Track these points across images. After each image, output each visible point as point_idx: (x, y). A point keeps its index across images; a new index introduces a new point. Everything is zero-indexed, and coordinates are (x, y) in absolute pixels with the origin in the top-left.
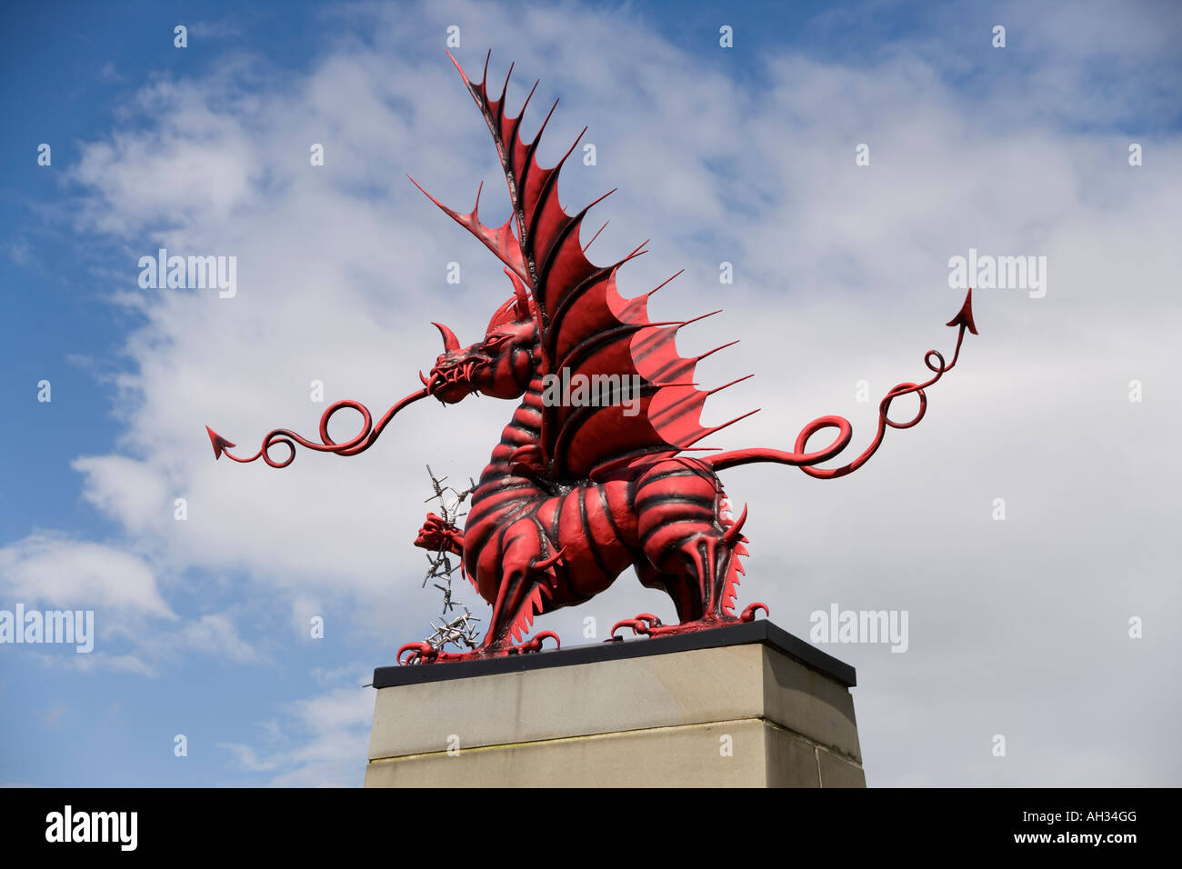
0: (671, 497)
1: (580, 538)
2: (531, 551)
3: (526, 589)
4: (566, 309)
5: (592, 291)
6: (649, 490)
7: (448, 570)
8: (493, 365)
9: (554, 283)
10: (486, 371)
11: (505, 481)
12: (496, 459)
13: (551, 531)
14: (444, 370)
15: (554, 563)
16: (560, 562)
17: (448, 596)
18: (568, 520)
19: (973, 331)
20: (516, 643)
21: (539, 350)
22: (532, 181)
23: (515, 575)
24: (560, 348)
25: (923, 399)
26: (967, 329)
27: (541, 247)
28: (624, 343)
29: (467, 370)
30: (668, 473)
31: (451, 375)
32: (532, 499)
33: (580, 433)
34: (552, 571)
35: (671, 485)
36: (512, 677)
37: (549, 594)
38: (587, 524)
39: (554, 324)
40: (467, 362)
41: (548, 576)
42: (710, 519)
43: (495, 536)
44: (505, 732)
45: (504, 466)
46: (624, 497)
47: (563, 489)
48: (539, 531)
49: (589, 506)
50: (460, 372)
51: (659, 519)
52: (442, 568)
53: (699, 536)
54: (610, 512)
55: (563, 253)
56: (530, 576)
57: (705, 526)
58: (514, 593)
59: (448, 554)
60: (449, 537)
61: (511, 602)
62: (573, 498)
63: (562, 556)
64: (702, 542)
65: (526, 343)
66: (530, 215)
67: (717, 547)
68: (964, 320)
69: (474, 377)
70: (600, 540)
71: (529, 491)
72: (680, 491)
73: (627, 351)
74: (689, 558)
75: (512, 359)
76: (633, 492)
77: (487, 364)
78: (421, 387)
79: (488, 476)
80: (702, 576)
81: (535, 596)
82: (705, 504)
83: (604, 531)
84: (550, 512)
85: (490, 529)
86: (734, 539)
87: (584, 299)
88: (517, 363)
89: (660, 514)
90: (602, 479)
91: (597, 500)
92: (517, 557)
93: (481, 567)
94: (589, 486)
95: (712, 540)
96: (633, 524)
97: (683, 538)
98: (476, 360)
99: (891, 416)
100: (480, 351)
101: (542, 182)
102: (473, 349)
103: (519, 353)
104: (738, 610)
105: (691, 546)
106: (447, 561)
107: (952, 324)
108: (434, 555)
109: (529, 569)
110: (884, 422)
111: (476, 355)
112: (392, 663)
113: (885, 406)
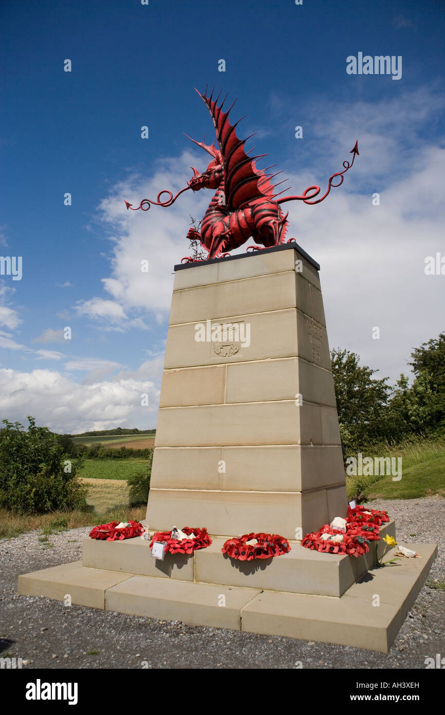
0: (265, 210)
1: (237, 226)
2: (221, 230)
3: (220, 242)
4: (231, 155)
5: (239, 148)
6: (257, 209)
7: (196, 245)
8: (209, 178)
9: (227, 148)
10: (207, 179)
11: (213, 212)
12: (210, 206)
13: (227, 225)
14: (194, 180)
15: (228, 233)
16: (230, 233)
17: (197, 252)
18: (232, 221)
19: (358, 154)
20: (216, 257)
21: (223, 173)
22: (221, 118)
23: (217, 237)
24: (230, 168)
25: (342, 177)
26: (356, 154)
27: (223, 138)
28: (249, 163)
29: (201, 180)
30: (263, 204)
31: (196, 181)
32: (222, 217)
33: (236, 195)
34: (227, 236)
35: (264, 207)
36: (216, 265)
37: (227, 243)
38: (238, 221)
39: (227, 162)
40: (201, 177)
41: (227, 237)
42: (277, 216)
43: (210, 227)
44: (214, 280)
45: (213, 208)
46: (250, 213)
47: (230, 213)
48: (224, 225)
49: (239, 216)
50: (199, 180)
51: (261, 217)
52: (194, 244)
53: (273, 221)
54: (246, 218)
55: (231, 138)
56: (222, 237)
57: (276, 218)
58: (216, 243)
59: (196, 240)
60: (197, 235)
61: (215, 246)
62: (234, 215)
63: (230, 231)
64: (274, 223)
65: (219, 171)
66: (220, 129)
67: (279, 224)
68: (355, 150)
69: (203, 182)
70: (243, 227)
71: (221, 215)
72: (267, 208)
73: (251, 166)
74: (271, 228)
75: (214, 176)
76: (252, 211)
77: (207, 178)
78: (187, 186)
79: (208, 211)
80: (274, 233)
81: (223, 243)
82: (275, 213)
83: (243, 224)
84: (227, 220)
85: (209, 225)
86: (284, 222)
87: (237, 151)
88: (216, 177)
89: (261, 215)
90: (243, 209)
91: (242, 215)
92: (217, 232)
93: (206, 238)
94: (239, 211)
95: (277, 222)
96: (252, 221)
97: (268, 222)
98: (204, 177)
99: (332, 183)
100: (205, 174)
101: (223, 117)
102: (203, 174)
103: (216, 174)
104: (286, 241)
105: (271, 223)
106: (196, 242)
107: (351, 152)
108: (192, 241)
109: (220, 235)
110: (330, 185)
111: (204, 175)
112: (180, 263)
113: (331, 180)
